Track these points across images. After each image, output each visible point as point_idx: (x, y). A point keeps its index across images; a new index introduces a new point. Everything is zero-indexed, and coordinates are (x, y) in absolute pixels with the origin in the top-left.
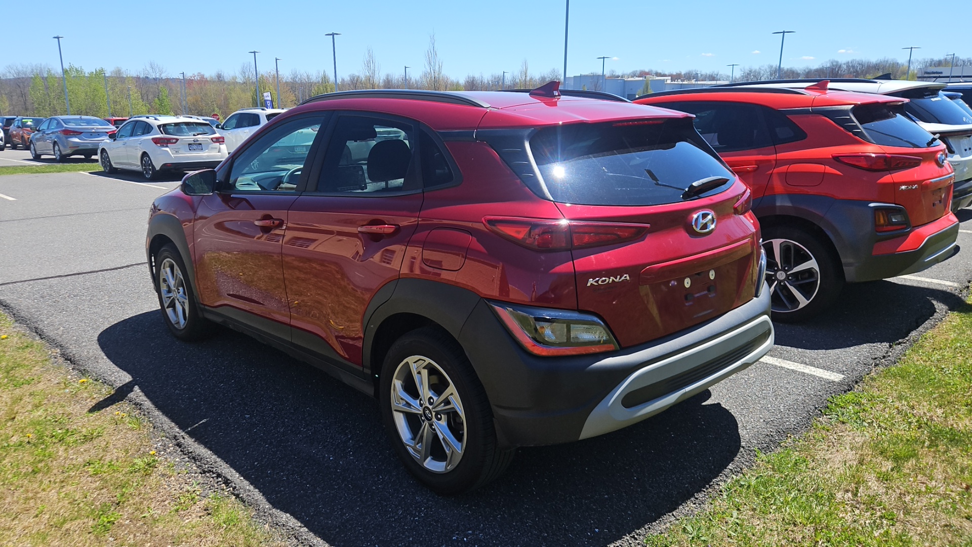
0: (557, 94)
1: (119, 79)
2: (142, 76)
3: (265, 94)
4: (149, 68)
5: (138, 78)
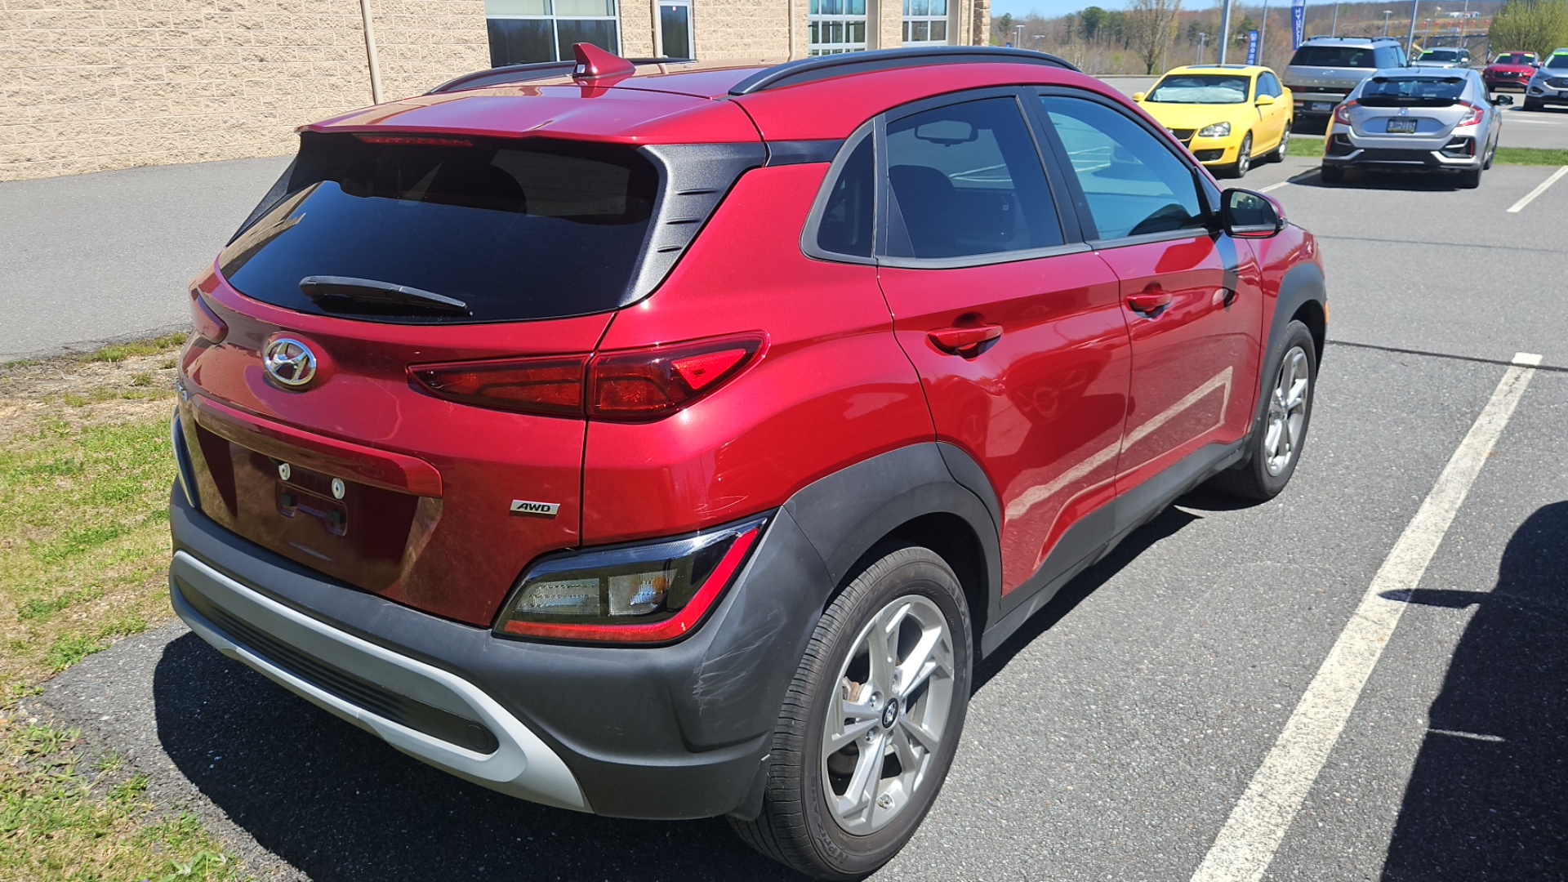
0: (583, 71)
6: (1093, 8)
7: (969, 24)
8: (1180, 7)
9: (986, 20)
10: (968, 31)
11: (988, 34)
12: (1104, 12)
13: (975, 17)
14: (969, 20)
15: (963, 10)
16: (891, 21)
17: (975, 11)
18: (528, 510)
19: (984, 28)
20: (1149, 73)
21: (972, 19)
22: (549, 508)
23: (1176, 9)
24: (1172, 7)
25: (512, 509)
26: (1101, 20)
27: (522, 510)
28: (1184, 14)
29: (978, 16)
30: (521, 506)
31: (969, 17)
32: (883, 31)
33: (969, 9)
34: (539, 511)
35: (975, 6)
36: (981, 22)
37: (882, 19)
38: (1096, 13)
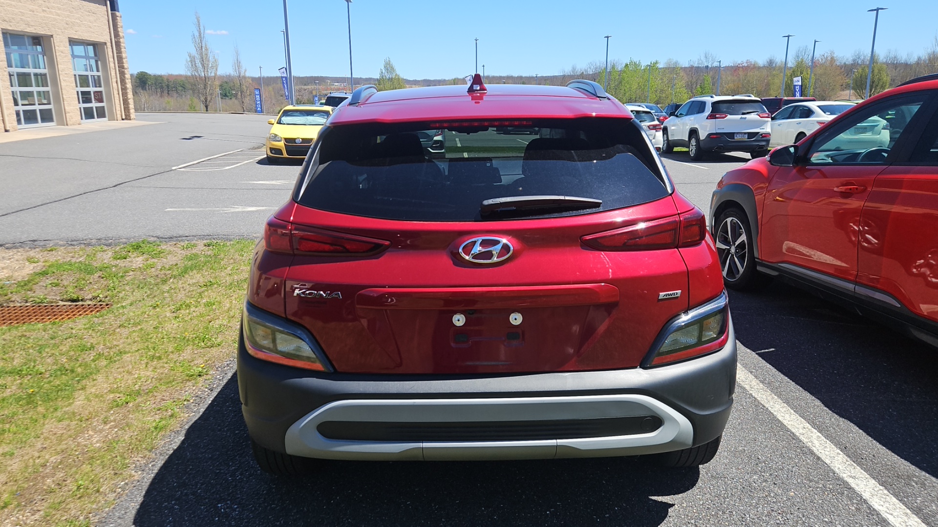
0: (478, 88)
1: (672, 70)
2: (696, 65)
3: (795, 79)
4: (703, 58)
5: (692, 67)
6: (143, 72)
7: (117, 78)
8: (218, 73)
9: (128, 76)
10: (117, 82)
11: (130, 85)
12: (150, 75)
13: (119, 74)
14: (116, 76)
15: (111, 69)
16: (66, 74)
17: (119, 70)
18: (668, 297)
19: (127, 81)
20: (207, 111)
21: (118, 75)
22: (677, 293)
23: (216, 74)
24: (213, 74)
25: (660, 298)
26: (149, 80)
27: (665, 297)
28: (221, 77)
29: (122, 74)
30: (664, 296)
31: (116, 73)
32: (62, 80)
33: (115, 69)
34: (673, 296)
35: (119, 67)
36: (125, 77)
37: (60, 72)
38: (145, 75)
